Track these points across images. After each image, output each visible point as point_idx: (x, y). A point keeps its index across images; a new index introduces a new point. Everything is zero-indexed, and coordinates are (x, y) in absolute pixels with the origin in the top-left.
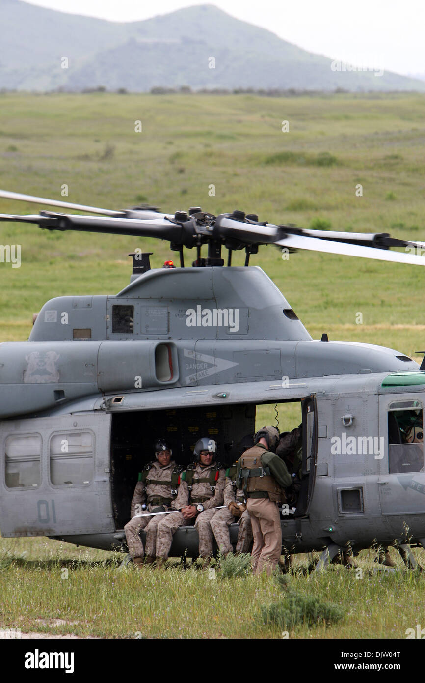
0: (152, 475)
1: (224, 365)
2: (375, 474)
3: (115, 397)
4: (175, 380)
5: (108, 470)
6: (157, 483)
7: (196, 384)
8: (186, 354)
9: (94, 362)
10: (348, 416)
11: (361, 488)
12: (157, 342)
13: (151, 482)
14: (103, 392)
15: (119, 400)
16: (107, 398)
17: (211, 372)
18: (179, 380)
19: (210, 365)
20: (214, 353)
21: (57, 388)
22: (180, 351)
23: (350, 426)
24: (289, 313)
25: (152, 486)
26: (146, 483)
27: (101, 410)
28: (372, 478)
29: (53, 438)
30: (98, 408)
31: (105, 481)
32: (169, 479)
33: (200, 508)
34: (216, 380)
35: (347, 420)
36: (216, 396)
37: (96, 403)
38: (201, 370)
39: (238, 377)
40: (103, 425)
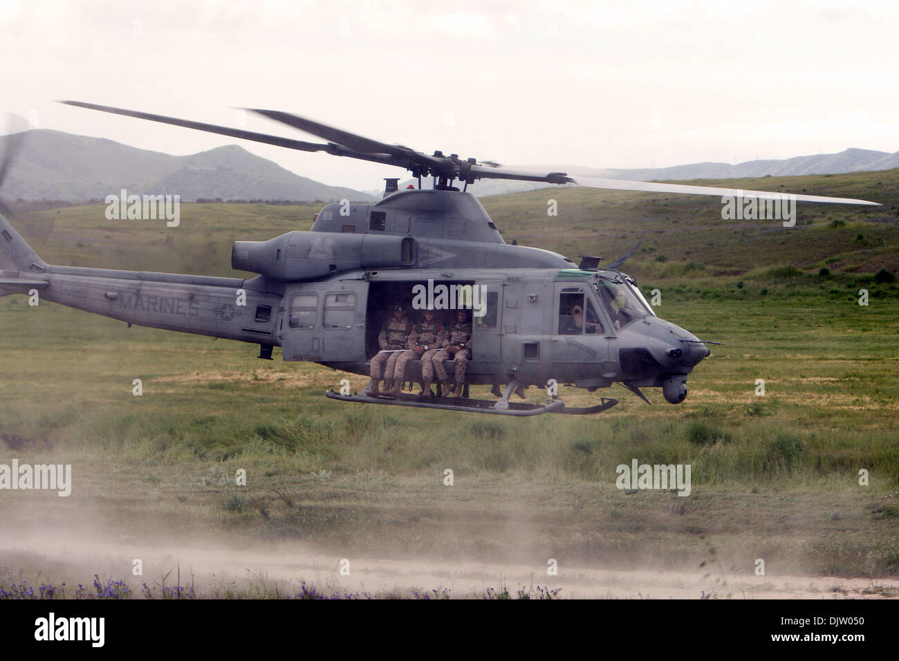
0: (392, 326)
1: (448, 256)
2: (548, 334)
3: (372, 272)
4: (413, 263)
5: (365, 320)
6: (395, 331)
7: (427, 267)
8: (421, 246)
9: (358, 248)
10: (533, 295)
11: (539, 343)
12: (402, 237)
13: (392, 330)
14: (363, 268)
15: (375, 273)
16: (368, 272)
17: (438, 259)
18: (416, 264)
19: (437, 255)
20: (441, 247)
21: (331, 263)
22: (417, 244)
23: (535, 301)
24: (491, 225)
25: (392, 333)
26: (388, 331)
27: (363, 279)
28: (546, 337)
29: (327, 296)
30: (361, 278)
31: (362, 327)
32: (404, 329)
33: (426, 347)
34: (440, 265)
35: (532, 297)
36: (444, 275)
37: (360, 275)
38: (431, 258)
39: (456, 264)
40: (363, 289)
